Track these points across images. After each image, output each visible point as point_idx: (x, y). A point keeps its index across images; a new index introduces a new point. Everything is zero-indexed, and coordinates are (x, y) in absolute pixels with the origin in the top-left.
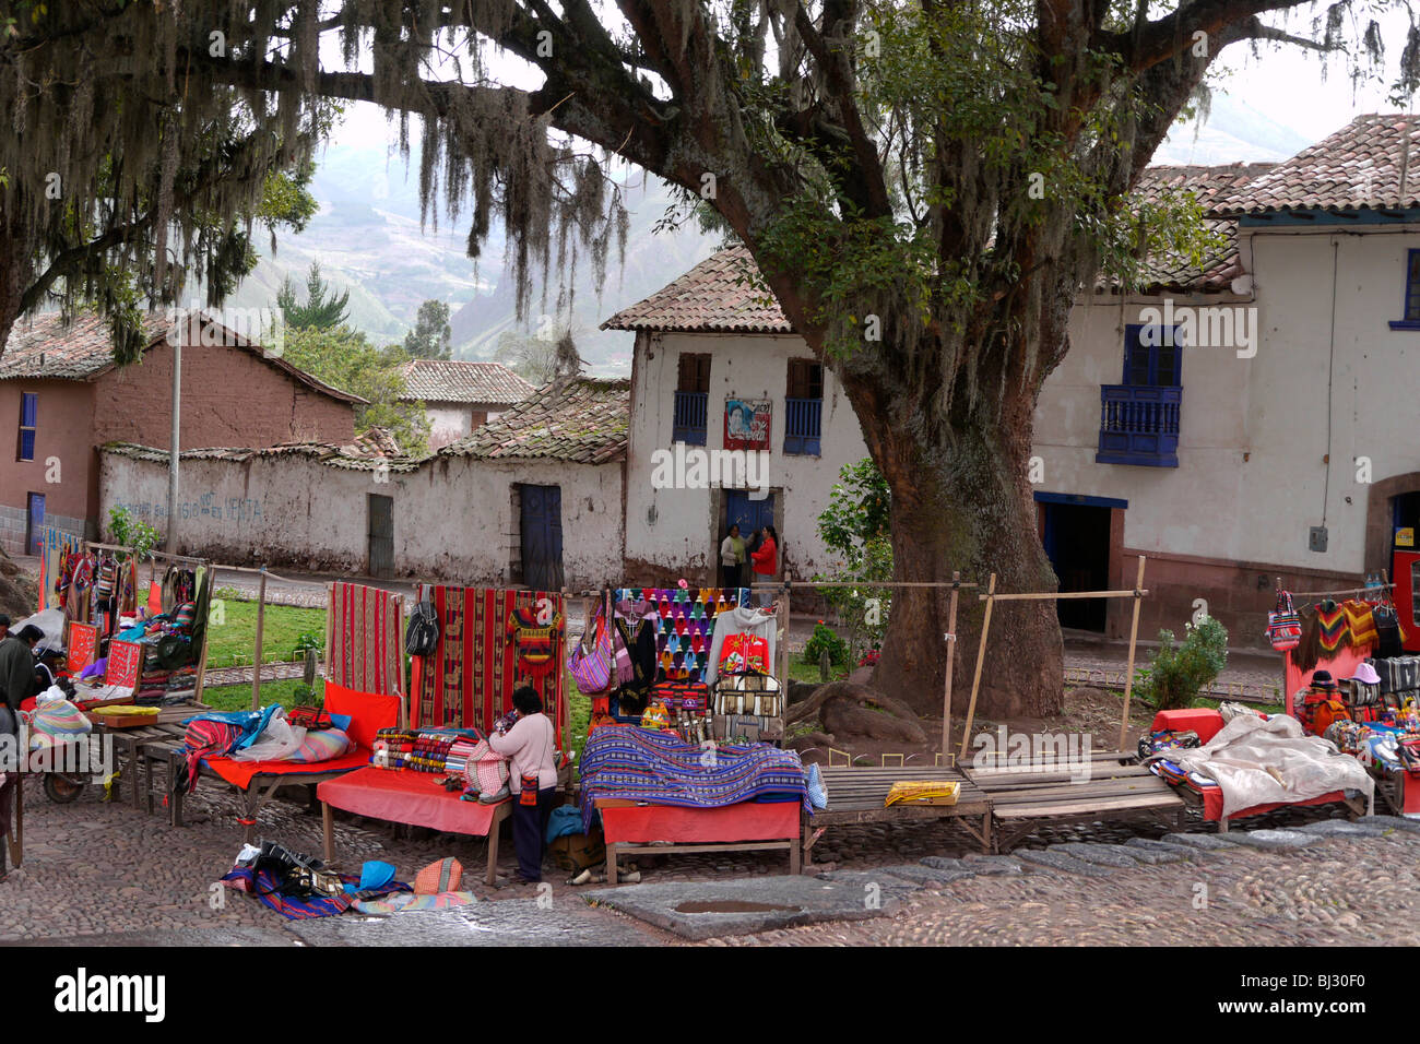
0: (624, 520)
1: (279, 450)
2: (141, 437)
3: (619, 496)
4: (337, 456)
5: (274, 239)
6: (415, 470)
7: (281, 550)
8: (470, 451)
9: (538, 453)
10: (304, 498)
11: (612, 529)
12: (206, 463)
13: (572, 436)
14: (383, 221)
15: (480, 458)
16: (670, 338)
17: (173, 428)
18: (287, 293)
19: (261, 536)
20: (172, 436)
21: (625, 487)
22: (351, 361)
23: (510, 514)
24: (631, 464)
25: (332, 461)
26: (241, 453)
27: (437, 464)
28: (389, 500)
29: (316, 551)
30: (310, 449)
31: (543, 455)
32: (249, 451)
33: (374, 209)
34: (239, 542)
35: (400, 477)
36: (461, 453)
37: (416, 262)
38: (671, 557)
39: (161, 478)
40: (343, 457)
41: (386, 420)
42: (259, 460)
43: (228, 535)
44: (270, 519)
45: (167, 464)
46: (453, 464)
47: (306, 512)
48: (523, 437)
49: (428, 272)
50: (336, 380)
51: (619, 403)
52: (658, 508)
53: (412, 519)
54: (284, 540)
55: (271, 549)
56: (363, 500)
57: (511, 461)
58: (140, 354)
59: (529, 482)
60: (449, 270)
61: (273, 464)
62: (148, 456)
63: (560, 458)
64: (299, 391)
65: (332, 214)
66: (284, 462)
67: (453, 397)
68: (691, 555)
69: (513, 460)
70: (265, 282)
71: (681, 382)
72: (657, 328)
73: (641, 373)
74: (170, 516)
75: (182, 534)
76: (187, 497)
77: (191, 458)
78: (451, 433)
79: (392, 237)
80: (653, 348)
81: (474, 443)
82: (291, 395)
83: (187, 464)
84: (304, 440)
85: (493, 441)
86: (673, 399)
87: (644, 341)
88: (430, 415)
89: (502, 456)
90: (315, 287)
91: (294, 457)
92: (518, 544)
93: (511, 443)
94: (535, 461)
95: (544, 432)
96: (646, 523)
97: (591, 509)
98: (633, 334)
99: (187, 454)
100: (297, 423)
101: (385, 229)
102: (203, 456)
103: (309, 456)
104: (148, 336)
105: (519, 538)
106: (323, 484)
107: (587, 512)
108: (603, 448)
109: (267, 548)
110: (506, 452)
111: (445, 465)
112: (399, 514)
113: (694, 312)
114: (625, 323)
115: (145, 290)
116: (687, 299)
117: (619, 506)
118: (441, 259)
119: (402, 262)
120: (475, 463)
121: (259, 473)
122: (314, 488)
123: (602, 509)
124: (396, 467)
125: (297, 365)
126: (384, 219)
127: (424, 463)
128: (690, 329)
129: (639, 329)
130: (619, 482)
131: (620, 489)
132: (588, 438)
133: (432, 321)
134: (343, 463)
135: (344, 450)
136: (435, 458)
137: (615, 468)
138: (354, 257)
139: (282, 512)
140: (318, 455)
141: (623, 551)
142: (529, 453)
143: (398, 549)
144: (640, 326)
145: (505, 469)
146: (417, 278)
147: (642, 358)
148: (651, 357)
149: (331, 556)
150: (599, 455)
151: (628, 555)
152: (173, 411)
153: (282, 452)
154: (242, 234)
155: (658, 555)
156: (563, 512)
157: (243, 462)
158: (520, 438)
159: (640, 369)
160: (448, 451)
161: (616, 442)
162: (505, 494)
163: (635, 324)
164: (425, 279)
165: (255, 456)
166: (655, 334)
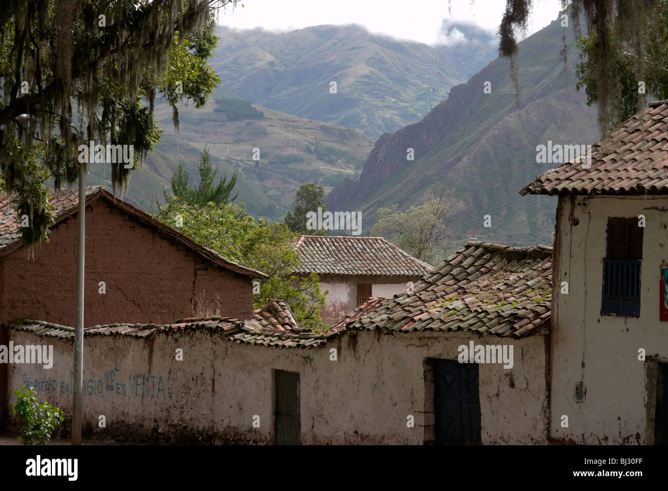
0: (549, 397)
1: (183, 325)
2: (47, 313)
3: (543, 371)
4: (241, 331)
5: (176, 113)
6: (322, 345)
7: (185, 428)
8: (381, 324)
9: (454, 327)
10: (208, 373)
11: (535, 407)
12: (110, 339)
13: (490, 308)
14: (260, 116)
15: (390, 332)
16: (596, 202)
17: (77, 304)
18: (180, 178)
19: (165, 413)
20: (78, 312)
21: (549, 363)
22: (246, 237)
23: (423, 390)
24: (555, 337)
25: (237, 336)
26: (145, 328)
27: (345, 339)
28: (296, 376)
29: (220, 428)
30: (214, 324)
31: (459, 328)
32: (152, 327)
33: (253, 106)
34: (143, 418)
35: (307, 352)
36: (371, 327)
37: (290, 152)
38: (601, 437)
39: (66, 355)
40: (247, 332)
41: (281, 293)
42: (162, 337)
43: (132, 413)
44: (174, 397)
45: (72, 341)
46: (363, 338)
47: (210, 388)
48: (434, 310)
49: (301, 160)
50: (234, 254)
51: (535, 273)
52: (587, 384)
53: (320, 394)
54: (188, 417)
55: (175, 426)
56: (268, 376)
57: (426, 334)
58: (47, 231)
59: (444, 357)
60: (320, 157)
61: (176, 340)
62: (54, 333)
63: (478, 332)
64: (199, 266)
65: (216, 111)
66: (187, 339)
67: (339, 269)
68: (624, 435)
69: (427, 334)
70: (157, 172)
71: (610, 249)
72: (584, 191)
73: (565, 241)
74: (75, 393)
75: (87, 411)
76: (92, 374)
77: (96, 334)
78: (338, 304)
79: (269, 129)
80: (578, 213)
81: (385, 316)
82: (192, 271)
83: (92, 340)
84: (208, 317)
85: (405, 314)
86: (601, 266)
87: (567, 206)
88: (323, 288)
89: (415, 330)
90: (205, 173)
91: (198, 333)
92: (432, 421)
93: (424, 316)
94: (451, 334)
95: (458, 304)
96: (573, 400)
97: (512, 385)
98: (555, 199)
99: (92, 331)
100: (200, 298)
101: (263, 123)
102: (107, 333)
103: (212, 331)
104: (54, 214)
105: (433, 415)
106: (227, 360)
107: (507, 388)
108: (525, 321)
109: (171, 425)
110: (419, 326)
111: (354, 340)
112: (306, 390)
113: (623, 174)
114: (548, 187)
115: (51, 168)
116: (614, 161)
117: (543, 382)
118: (313, 149)
119: (278, 152)
120: (385, 338)
121: (162, 349)
122: (218, 363)
123: (524, 386)
124: (302, 342)
125: (197, 240)
126: (262, 113)
127: (331, 338)
128: (622, 191)
129: (563, 194)
130: (543, 357)
131: (543, 363)
132: (507, 310)
133: (309, 202)
134: (248, 338)
135: (248, 325)
136: (343, 333)
137: (538, 341)
138: (235, 148)
139: (186, 388)
140: (222, 330)
141: (548, 430)
142: (444, 327)
143: (305, 427)
144: (565, 189)
145: (417, 343)
146: (291, 166)
147: (566, 224)
148: (575, 222)
149: (236, 434)
150: (521, 327)
151: (554, 435)
152: (77, 287)
153: (186, 328)
154: (145, 109)
155: (587, 436)
156: (481, 389)
157: (147, 338)
158: (433, 310)
159: (563, 236)
160: (358, 325)
161: (537, 315)
162: (417, 370)
163: (560, 187)
164: (299, 166)
165: (159, 332)
166: (580, 198)
